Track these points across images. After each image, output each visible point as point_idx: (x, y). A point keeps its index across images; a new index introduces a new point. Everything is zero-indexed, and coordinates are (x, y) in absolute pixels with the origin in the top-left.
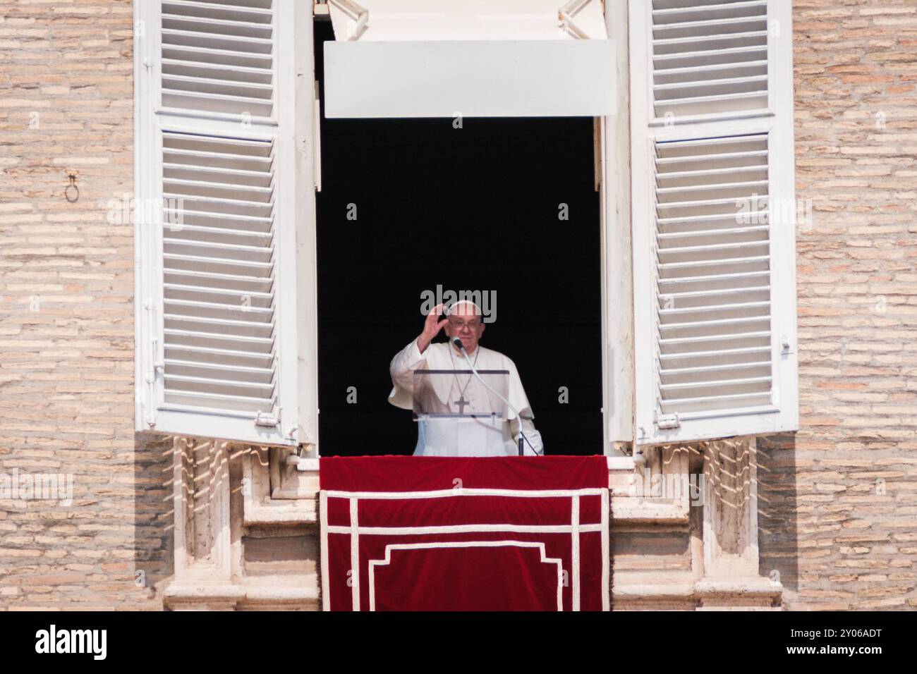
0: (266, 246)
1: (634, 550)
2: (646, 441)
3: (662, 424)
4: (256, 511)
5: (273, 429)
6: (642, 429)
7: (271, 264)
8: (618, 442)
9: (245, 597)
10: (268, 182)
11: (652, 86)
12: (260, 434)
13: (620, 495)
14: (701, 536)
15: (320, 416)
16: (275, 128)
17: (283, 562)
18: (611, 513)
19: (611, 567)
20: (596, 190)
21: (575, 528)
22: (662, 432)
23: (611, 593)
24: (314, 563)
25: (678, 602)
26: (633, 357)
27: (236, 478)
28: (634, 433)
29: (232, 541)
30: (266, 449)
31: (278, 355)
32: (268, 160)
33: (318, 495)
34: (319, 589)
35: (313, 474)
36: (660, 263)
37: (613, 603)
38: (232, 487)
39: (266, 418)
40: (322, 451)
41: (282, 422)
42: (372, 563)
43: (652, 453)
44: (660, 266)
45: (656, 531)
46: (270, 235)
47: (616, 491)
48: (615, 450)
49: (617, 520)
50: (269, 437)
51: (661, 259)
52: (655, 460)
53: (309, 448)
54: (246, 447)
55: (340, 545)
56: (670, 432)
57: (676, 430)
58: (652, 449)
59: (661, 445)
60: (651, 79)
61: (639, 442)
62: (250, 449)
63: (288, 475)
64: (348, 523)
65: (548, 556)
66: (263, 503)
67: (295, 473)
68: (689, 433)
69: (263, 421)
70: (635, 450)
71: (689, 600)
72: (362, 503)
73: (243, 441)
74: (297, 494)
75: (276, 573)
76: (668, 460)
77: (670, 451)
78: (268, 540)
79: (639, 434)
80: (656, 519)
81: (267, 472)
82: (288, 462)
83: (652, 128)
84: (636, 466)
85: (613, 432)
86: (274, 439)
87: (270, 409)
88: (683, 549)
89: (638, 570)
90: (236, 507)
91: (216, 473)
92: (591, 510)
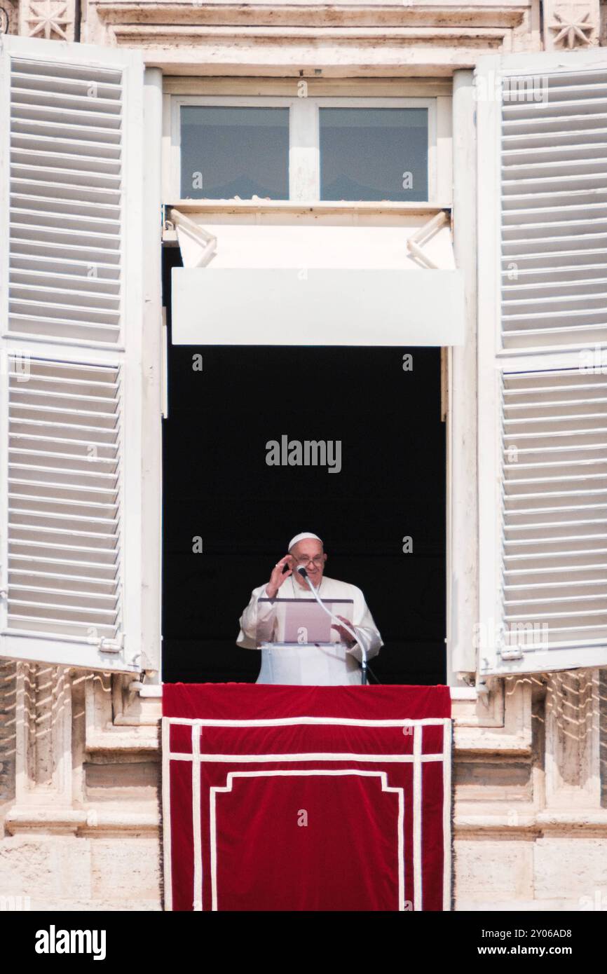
0: (111, 472)
1: (476, 780)
2: (489, 672)
3: (506, 655)
4: (99, 737)
5: (116, 656)
6: (485, 660)
7: (116, 491)
8: (461, 672)
9: (86, 823)
10: (114, 408)
11: (500, 317)
12: (103, 660)
13: (463, 726)
14: (543, 767)
15: (164, 643)
16: (122, 354)
17: (124, 789)
18: (453, 743)
19: (453, 797)
20: (443, 420)
21: (417, 758)
22: (505, 663)
23: (452, 823)
24: (155, 789)
25: (519, 833)
26: (477, 588)
27: (78, 703)
28: (477, 663)
29: (74, 767)
30: (109, 675)
31: (122, 581)
32: (115, 386)
33: (160, 722)
34: (160, 815)
35: (155, 700)
36: (506, 494)
37: (454, 833)
38: (74, 712)
39: (110, 644)
40: (165, 679)
41: (125, 648)
42: (214, 790)
43: (495, 684)
44: (506, 497)
45: (498, 762)
46: (115, 461)
47: (459, 721)
48: (458, 680)
49: (459, 750)
50: (112, 663)
51: (508, 490)
52: (498, 691)
53: (152, 675)
54: (89, 673)
55: (181, 772)
56: (513, 663)
57: (520, 661)
58: (495, 680)
59: (503, 676)
60: (499, 310)
61: (482, 673)
62: (93, 675)
63: (130, 702)
64: (189, 751)
65: (390, 784)
66: (105, 729)
67: (138, 699)
68: (531, 665)
69: (107, 647)
70: (478, 680)
71: (529, 831)
72: (205, 730)
73: (85, 667)
74: (139, 721)
75: (117, 799)
76: (512, 690)
77: (513, 682)
78: (109, 767)
79: (482, 665)
80: (499, 750)
81: (109, 697)
82: (130, 688)
83: (499, 360)
84: (479, 697)
85: (457, 661)
86: (117, 665)
87: (113, 635)
88: (525, 780)
89: (479, 801)
90: (78, 732)
91: (59, 698)
92: (433, 740)
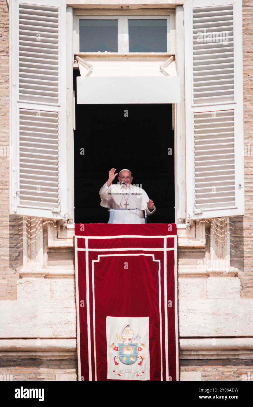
0: (56, 149)
1: (186, 257)
2: (190, 219)
3: (196, 212)
4: (52, 243)
5: (58, 214)
6: (189, 214)
7: (57, 156)
8: (180, 219)
9: (48, 273)
10: (57, 127)
11: (193, 93)
12: (54, 216)
13: (181, 238)
14: (210, 252)
15: (75, 209)
16: (59, 107)
17: (62, 261)
18: (178, 244)
19: (178, 263)
20: (173, 129)
21: (165, 249)
22: (196, 215)
23: (177, 272)
24: (72, 261)
25: (201, 276)
26: (186, 189)
27: (45, 231)
28: (186, 215)
29: (44, 254)
30: (56, 221)
31: (60, 188)
32: (57, 119)
33: (74, 237)
34: (74, 270)
35: (72, 230)
36: (195, 155)
37: (178, 276)
38: (44, 234)
39: (56, 210)
40: (75, 222)
41: (62, 211)
42: (93, 261)
43: (192, 223)
44: (195, 156)
45: (194, 250)
46: (57, 145)
47: (179, 236)
48: (179, 222)
49: (180, 246)
50: (57, 217)
51: (196, 154)
52: (193, 225)
53: (71, 221)
54: (49, 220)
55: (82, 255)
56: (198, 215)
57: (201, 215)
58: (192, 221)
59: (195, 220)
60: (193, 91)
61: (188, 219)
62: (50, 221)
63: (63, 230)
64: (84, 247)
65: (155, 259)
66: (54, 240)
67: (66, 230)
68: (206, 215)
69: (55, 211)
70: (186, 222)
71: (205, 275)
72: (89, 240)
73: (47, 218)
74: (66, 237)
75: (59, 265)
76: (198, 225)
77: (199, 222)
78: (56, 253)
79: (188, 216)
80: (194, 246)
81: (56, 229)
82: (63, 226)
83: (193, 108)
84: (187, 228)
85: (179, 215)
86: (59, 217)
87: (57, 207)
88: (203, 257)
89: (187, 264)
90: (45, 241)
91: (38, 229)
92: (171, 243)
